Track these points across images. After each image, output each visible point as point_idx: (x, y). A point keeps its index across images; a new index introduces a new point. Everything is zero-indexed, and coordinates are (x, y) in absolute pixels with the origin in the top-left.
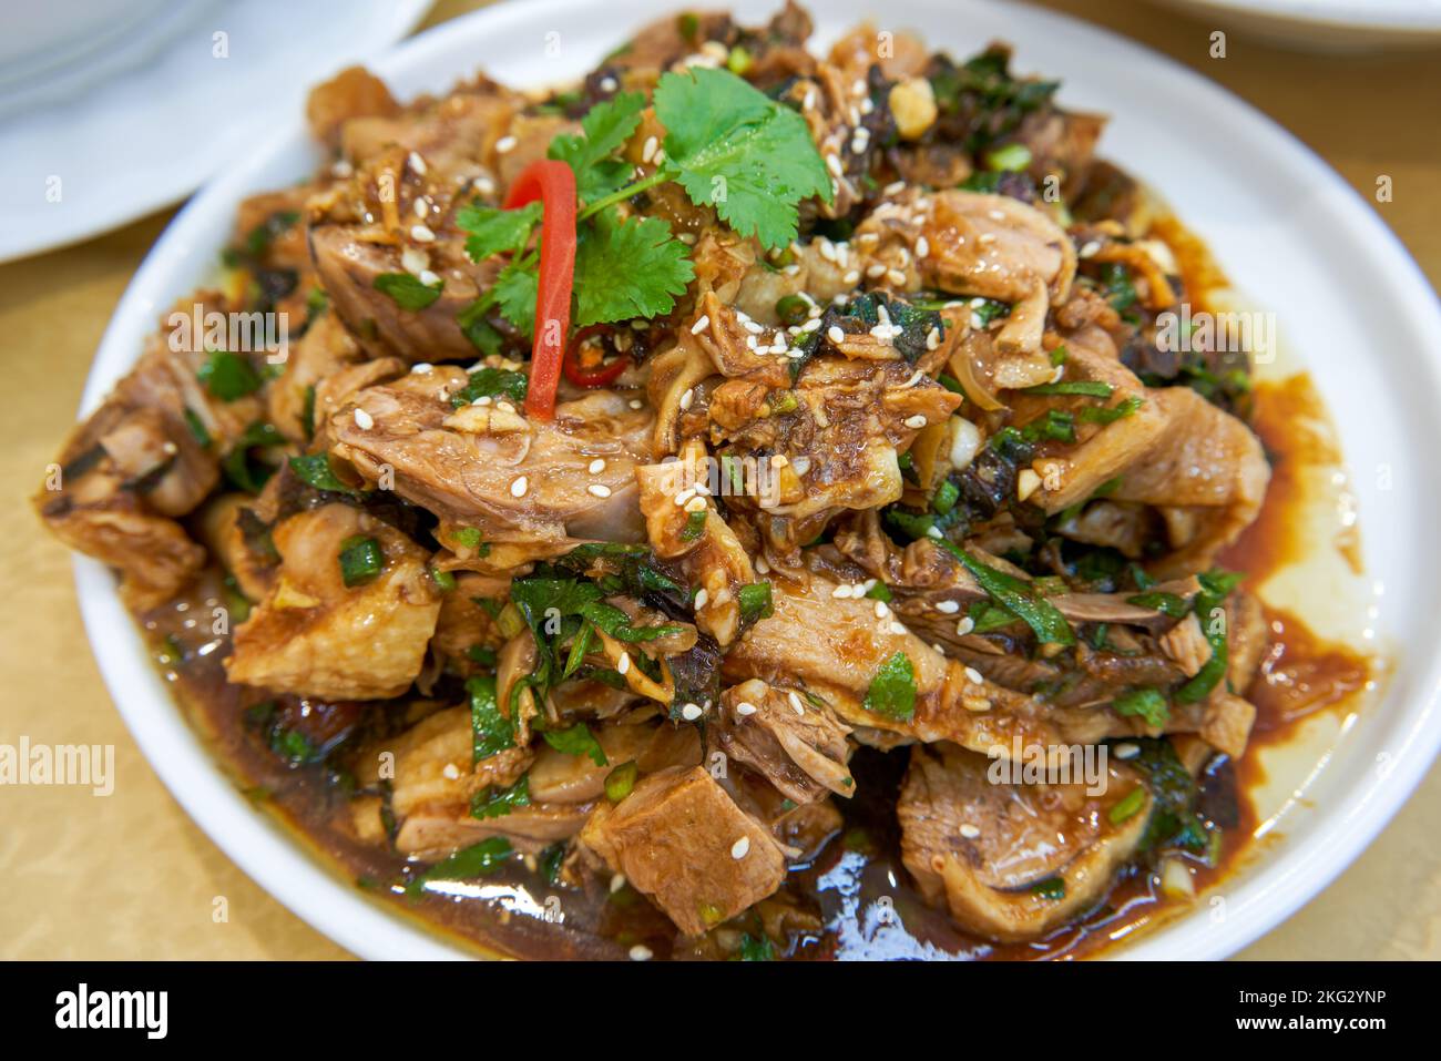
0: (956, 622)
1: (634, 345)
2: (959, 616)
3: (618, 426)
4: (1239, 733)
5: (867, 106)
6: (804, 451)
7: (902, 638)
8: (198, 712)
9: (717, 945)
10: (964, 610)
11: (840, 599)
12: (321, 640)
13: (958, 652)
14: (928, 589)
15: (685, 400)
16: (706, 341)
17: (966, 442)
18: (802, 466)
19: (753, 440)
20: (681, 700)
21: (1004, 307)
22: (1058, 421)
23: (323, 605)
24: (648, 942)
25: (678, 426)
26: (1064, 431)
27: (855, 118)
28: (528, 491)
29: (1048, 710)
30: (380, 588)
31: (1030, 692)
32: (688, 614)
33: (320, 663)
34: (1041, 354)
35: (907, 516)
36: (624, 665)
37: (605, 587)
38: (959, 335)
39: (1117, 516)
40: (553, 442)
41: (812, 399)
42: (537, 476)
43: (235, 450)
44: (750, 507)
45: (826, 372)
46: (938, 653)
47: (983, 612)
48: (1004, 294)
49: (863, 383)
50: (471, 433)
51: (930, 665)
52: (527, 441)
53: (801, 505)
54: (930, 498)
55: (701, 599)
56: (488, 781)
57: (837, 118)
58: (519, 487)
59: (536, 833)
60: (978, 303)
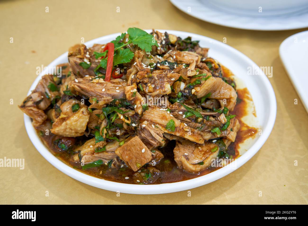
0: (182, 116)
1: (124, 71)
2: (182, 115)
3: (121, 83)
4: (234, 137)
5: (165, 37)
6: (154, 83)
7: (172, 117)
8: (45, 143)
9: (141, 175)
10: (183, 113)
11: (161, 111)
12: (68, 122)
13: (182, 121)
14: (177, 110)
15: (133, 77)
16: (136, 66)
17: (183, 86)
18: (153, 86)
19: (144, 81)
20: (132, 123)
21: (188, 65)
22: (198, 81)
23: (69, 116)
24: (128, 176)
25: (132, 81)
26: (199, 82)
27: (163, 39)
28: (105, 91)
29: (199, 132)
30: (79, 112)
31: (196, 129)
32: (133, 109)
33: (68, 127)
34: (194, 70)
35: (173, 99)
36: (122, 117)
37: (119, 106)
38: (181, 68)
39: (212, 103)
40: (110, 85)
41: (155, 75)
42: (107, 89)
43: (54, 99)
44: (144, 94)
45: (157, 71)
46: (179, 121)
47: (187, 114)
48: (188, 63)
49: (163, 73)
50: (95, 83)
51: (177, 123)
52: (105, 84)
53: (153, 93)
54: (177, 95)
55: (135, 107)
56: (98, 146)
57: (159, 39)
58: (104, 90)
59: (107, 158)
60: (184, 64)
